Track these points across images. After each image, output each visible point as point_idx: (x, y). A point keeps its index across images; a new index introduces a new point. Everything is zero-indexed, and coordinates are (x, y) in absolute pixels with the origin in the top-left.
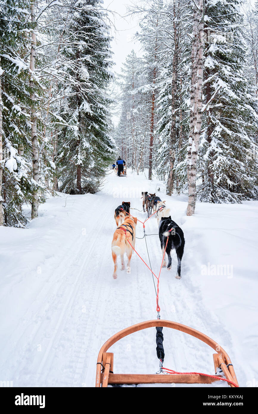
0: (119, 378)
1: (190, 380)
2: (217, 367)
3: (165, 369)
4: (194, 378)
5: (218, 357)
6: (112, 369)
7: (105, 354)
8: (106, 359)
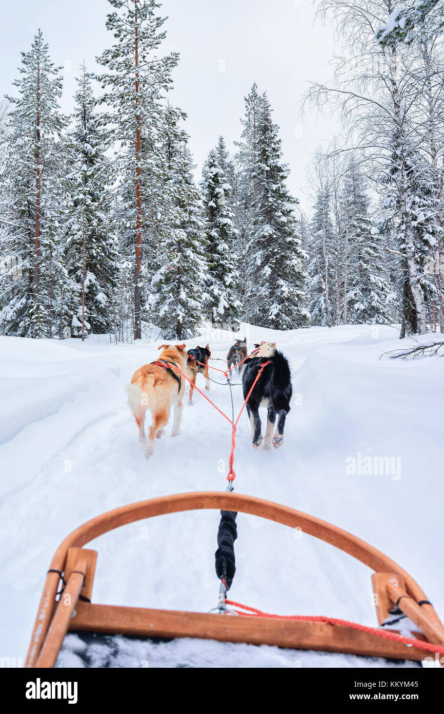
0: (105, 617)
3: (232, 603)
4: (321, 630)
5: (388, 582)
6: (87, 593)
7: (73, 552)
8: (76, 563)
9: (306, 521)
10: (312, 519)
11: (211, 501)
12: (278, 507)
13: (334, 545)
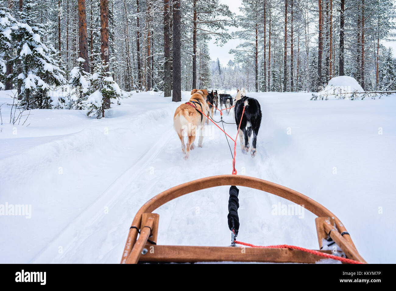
0: (163, 252)
1: (281, 257)
2: (323, 239)
3: (238, 243)
4: (286, 253)
5: (324, 222)
6: (154, 239)
7: (145, 216)
8: (147, 221)
9: (279, 189)
10: (282, 188)
11: (225, 181)
12: (263, 181)
13: (295, 202)
